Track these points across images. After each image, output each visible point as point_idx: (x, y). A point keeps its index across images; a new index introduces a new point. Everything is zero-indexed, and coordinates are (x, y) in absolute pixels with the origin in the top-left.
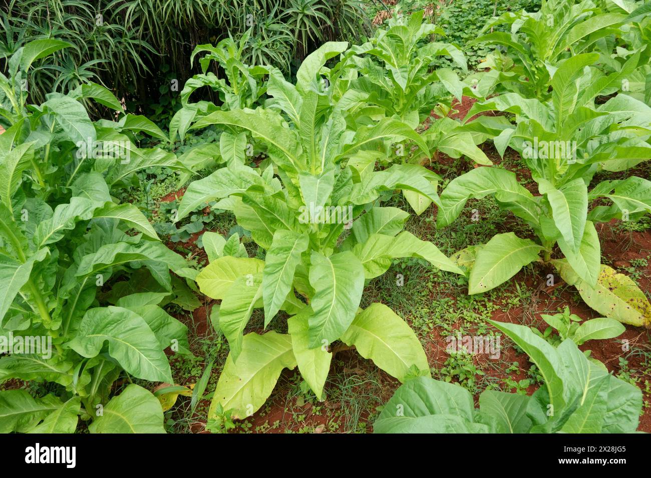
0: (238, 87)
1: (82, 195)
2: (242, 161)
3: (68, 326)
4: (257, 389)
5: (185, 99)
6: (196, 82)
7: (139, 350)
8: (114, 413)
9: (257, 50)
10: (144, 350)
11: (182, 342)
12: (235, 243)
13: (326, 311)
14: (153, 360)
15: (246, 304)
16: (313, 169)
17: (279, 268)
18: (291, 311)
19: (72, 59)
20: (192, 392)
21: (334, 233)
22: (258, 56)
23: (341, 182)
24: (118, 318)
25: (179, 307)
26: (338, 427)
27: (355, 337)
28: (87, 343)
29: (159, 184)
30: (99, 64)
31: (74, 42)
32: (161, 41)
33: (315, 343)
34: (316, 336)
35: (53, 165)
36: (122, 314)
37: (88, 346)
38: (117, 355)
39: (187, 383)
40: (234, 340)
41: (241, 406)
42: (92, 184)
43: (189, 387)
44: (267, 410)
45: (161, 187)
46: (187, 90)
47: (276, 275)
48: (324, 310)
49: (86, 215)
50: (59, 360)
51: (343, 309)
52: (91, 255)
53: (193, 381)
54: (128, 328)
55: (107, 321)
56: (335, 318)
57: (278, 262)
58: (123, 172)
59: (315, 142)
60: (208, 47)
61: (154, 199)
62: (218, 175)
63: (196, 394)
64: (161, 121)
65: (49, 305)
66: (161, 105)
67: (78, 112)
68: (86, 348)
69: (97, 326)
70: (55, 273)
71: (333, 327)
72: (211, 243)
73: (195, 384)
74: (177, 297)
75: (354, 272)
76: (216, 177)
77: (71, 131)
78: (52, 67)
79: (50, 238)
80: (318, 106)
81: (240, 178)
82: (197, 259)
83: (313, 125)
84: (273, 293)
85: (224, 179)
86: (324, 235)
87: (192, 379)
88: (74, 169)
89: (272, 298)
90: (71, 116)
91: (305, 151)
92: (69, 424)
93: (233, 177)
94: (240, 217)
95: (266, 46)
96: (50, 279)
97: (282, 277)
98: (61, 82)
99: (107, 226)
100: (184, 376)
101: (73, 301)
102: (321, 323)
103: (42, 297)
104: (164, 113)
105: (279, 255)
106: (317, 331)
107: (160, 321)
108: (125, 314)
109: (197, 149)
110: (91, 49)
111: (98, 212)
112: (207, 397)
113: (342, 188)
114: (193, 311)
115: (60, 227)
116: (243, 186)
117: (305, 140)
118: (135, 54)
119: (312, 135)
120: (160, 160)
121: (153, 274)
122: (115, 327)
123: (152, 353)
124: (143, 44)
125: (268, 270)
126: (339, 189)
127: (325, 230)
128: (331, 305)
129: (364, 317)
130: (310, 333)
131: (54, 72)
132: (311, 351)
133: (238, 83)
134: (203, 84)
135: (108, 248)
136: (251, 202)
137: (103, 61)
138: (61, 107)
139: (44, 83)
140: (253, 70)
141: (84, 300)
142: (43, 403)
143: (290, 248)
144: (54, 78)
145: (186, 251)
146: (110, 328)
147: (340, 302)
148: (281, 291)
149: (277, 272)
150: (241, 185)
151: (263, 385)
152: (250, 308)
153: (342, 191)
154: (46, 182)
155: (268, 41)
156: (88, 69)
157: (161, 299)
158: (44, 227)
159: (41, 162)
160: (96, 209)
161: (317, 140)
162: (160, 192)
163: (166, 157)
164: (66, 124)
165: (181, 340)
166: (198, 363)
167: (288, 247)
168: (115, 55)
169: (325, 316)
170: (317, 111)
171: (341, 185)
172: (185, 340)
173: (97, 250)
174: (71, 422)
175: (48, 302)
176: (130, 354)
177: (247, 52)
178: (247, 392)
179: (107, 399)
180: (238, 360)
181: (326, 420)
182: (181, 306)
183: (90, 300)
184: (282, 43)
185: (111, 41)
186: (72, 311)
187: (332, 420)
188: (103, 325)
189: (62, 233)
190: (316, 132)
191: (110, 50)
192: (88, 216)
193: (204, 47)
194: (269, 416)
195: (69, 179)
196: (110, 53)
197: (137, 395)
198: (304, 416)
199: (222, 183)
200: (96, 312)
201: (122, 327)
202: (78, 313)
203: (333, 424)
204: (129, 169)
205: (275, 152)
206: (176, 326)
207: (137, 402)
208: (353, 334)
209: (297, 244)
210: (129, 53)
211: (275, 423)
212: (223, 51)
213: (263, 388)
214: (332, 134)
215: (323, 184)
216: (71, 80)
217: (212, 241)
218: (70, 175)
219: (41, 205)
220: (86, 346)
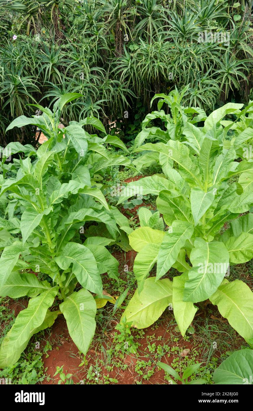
0: (177, 120)
1: (76, 179)
2: (172, 166)
3: (59, 247)
4: (150, 314)
5: (144, 125)
6: (152, 116)
7: (88, 272)
8: (73, 301)
9: (194, 96)
10: (91, 273)
11: (115, 271)
12: (157, 217)
13: (198, 280)
14: (94, 280)
15: (151, 261)
16: (206, 184)
17: (171, 246)
18: (181, 270)
19: (91, 99)
20: (116, 301)
21: (216, 227)
22: (193, 100)
23: (228, 193)
24: (81, 251)
25: (120, 248)
26: (198, 355)
27: (219, 300)
28: (64, 261)
29: (125, 172)
30: (104, 102)
31: (93, 90)
32: (138, 89)
33: (187, 298)
34: (189, 294)
35: (67, 160)
36: (83, 249)
37: (64, 263)
38: (76, 273)
39: (115, 295)
40: (141, 281)
41: (139, 321)
42: (83, 173)
43: (115, 298)
44: (156, 327)
45: (126, 173)
46: (146, 120)
47: (168, 250)
48: (196, 279)
49: (75, 191)
50: (52, 265)
51: (210, 283)
52: (75, 213)
53: (118, 294)
54: (85, 258)
55: (76, 251)
56: (203, 286)
57: (171, 242)
58: (101, 166)
59: (209, 166)
60: (163, 95)
61: (121, 180)
62: (145, 180)
63: (117, 303)
64: (133, 134)
65: (52, 235)
66: (135, 125)
67: (81, 134)
68: (63, 264)
69: (71, 253)
70: (57, 218)
71: (201, 292)
72: (144, 214)
73: (118, 297)
74: (120, 241)
75: (222, 259)
76: (144, 181)
77: (75, 144)
78: (81, 103)
79: (56, 201)
80: (212, 145)
81: (158, 184)
82: (135, 221)
83: (208, 157)
84: (164, 262)
85: (148, 183)
86: (209, 227)
87: (117, 293)
88: (77, 162)
89: (163, 264)
90: (78, 135)
91: (201, 172)
92: (50, 301)
93: (153, 182)
94: (159, 204)
95: (200, 94)
96: (55, 221)
97: (171, 252)
98: (84, 111)
99: (86, 198)
100: (114, 290)
101: (64, 235)
102: (193, 287)
103: (49, 230)
104: (136, 129)
105: (172, 237)
106: (190, 292)
107: (105, 256)
108: (85, 250)
109: (147, 155)
110: (101, 94)
111: (80, 190)
112: (123, 308)
113: (228, 196)
114: (127, 252)
115: (61, 196)
116: (159, 189)
117: (202, 165)
118: (123, 97)
119: (208, 163)
120: (121, 162)
121: (107, 227)
122: (79, 256)
123: (94, 276)
124: (128, 91)
125: (163, 246)
126: (226, 197)
127: (209, 224)
128: (202, 277)
129: (229, 288)
130: (185, 291)
131: (81, 106)
132: (184, 303)
133: (177, 117)
134: (156, 117)
135: (84, 211)
136: (164, 198)
137: (106, 100)
138: (74, 130)
139: (76, 111)
140: (187, 110)
141: (69, 236)
142: (43, 284)
143: (181, 234)
144: (81, 109)
145: (131, 214)
146: (77, 256)
147: (209, 277)
148: (169, 261)
149: (169, 248)
150: (158, 188)
151: (154, 312)
152: (151, 264)
153: (227, 199)
154: (62, 168)
155: (201, 91)
156: (98, 105)
157: (109, 243)
158: (55, 194)
159: (62, 157)
160: (80, 189)
161: (211, 166)
162: (125, 176)
163: (125, 160)
164: (73, 140)
165: (114, 270)
166: (123, 285)
167: (179, 233)
168: (113, 97)
169: (197, 283)
170: (212, 148)
171: (227, 194)
172: (116, 270)
173: (78, 211)
174: (51, 300)
175: (52, 233)
176: (83, 273)
177: (187, 97)
178: (144, 313)
179: (73, 291)
180: (141, 293)
181: (192, 346)
182: (121, 247)
183: (71, 237)
184: (210, 92)
185: (112, 89)
186: (62, 239)
187: (195, 348)
188: (73, 253)
189: (62, 199)
190: (211, 160)
191: (111, 94)
192: (76, 192)
193: (159, 95)
194: (157, 331)
195: (74, 167)
196: (111, 96)
197: (85, 296)
198: (178, 339)
199: (146, 185)
200: (72, 245)
201: (83, 257)
202: (65, 242)
203: (196, 351)
204: (105, 165)
205: (182, 170)
206: (113, 261)
207: (85, 299)
208: (218, 297)
209: (186, 232)
210: (121, 96)
211: (159, 337)
212: (171, 97)
213: (154, 314)
214: (225, 160)
215: (207, 198)
216: (89, 110)
217: (144, 213)
218: (75, 165)
219: (56, 181)
220: (63, 263)
